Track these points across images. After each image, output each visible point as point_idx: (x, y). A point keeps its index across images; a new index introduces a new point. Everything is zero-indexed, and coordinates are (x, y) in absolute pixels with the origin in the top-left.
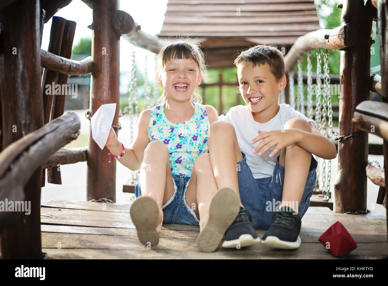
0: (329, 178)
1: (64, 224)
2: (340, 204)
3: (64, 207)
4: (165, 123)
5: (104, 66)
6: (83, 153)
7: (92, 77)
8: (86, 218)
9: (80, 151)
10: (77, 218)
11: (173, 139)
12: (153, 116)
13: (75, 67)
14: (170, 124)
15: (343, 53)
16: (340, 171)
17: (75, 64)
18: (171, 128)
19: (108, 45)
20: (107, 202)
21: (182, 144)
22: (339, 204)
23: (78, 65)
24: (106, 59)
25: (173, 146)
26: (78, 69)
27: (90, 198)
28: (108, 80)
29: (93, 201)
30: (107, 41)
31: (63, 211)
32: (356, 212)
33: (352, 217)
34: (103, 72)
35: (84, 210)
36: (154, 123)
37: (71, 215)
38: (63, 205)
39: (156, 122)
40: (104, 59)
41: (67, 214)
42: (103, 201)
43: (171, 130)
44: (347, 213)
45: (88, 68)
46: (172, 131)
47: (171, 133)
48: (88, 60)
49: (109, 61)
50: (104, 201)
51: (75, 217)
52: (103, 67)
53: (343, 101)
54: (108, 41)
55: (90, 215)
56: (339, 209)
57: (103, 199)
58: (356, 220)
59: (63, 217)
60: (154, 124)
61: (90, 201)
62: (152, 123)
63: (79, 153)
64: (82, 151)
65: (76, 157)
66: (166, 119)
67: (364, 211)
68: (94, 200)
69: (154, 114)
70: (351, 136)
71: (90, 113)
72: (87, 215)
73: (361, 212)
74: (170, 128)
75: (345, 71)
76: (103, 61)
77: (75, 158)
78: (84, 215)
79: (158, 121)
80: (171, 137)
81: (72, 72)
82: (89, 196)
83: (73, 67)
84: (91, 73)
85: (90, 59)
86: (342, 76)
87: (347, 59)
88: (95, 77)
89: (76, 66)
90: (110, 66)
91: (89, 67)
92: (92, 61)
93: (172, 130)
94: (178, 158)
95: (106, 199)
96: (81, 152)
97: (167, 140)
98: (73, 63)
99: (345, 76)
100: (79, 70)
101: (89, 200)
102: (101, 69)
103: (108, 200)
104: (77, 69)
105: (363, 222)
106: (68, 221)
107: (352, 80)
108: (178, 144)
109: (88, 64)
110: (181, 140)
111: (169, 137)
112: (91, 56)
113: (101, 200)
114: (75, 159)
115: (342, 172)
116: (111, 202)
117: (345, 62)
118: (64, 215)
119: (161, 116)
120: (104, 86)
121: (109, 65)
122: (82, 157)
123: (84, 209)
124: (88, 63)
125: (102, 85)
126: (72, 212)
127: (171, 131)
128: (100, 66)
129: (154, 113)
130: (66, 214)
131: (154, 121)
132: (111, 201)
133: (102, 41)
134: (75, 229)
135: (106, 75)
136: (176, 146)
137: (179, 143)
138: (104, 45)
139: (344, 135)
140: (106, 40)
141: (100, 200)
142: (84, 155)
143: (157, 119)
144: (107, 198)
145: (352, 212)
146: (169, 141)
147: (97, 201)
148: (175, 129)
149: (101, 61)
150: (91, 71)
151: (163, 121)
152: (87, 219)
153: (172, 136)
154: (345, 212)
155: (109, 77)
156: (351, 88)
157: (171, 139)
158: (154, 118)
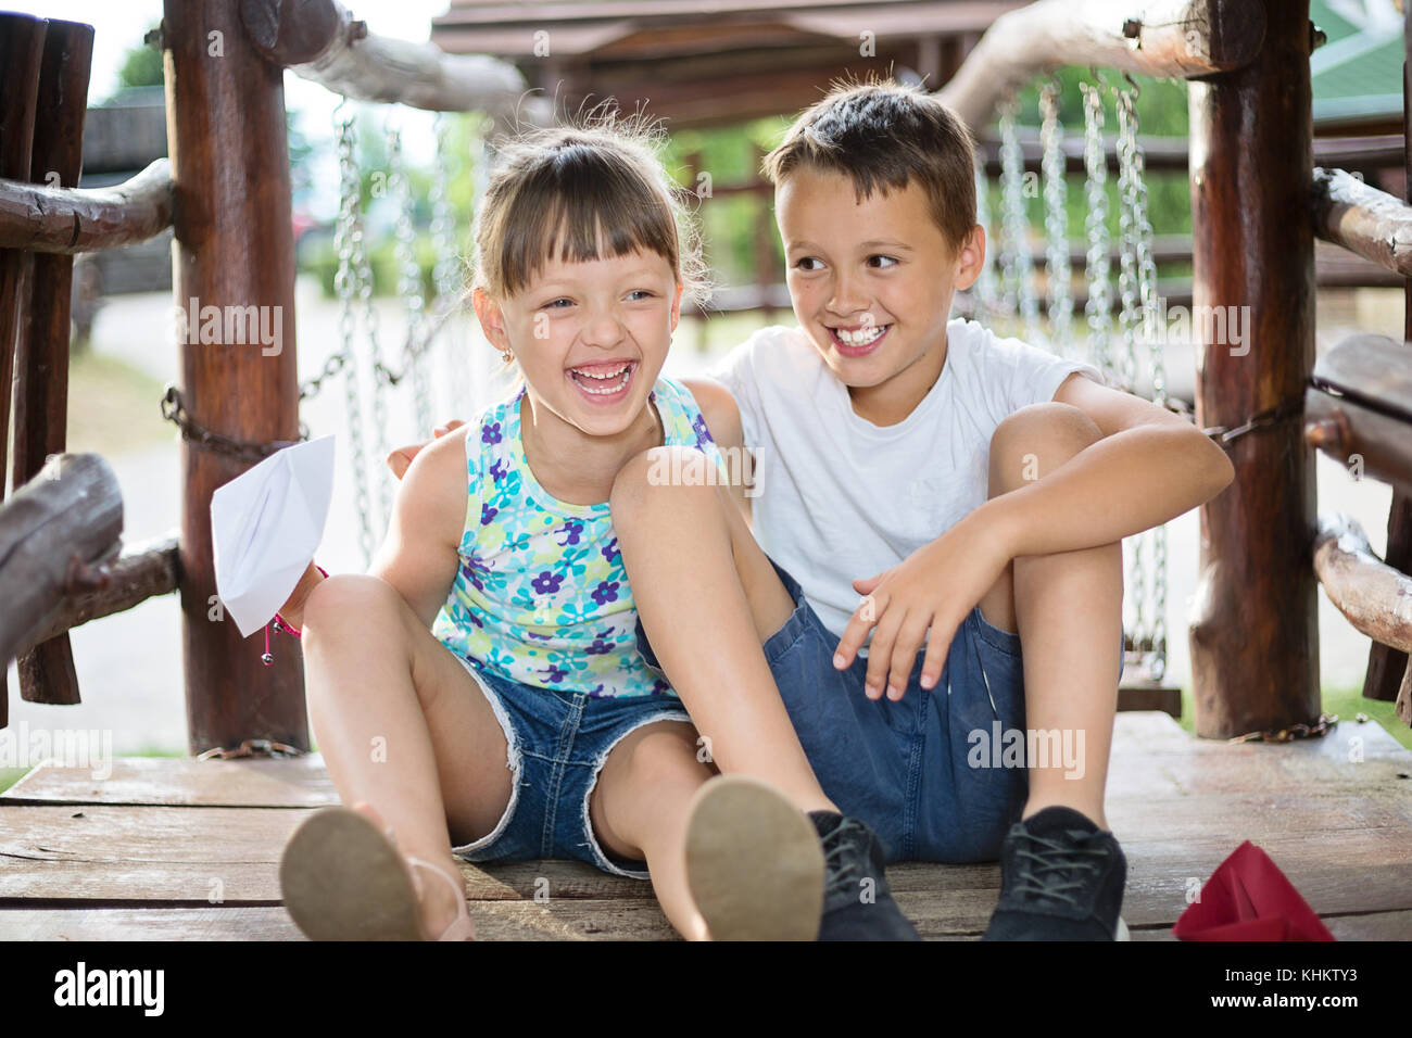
0: (1160, 591)
1: (94, 895)
2: (1217, 704)
3: (97, 800)
4: (539, 509)
5: (224, 199)
6: (160, 562)
7: (175, 245)
8: (189, 854)
9: (146, 556)
10: (151, 855)
11: (580, 570)
12: (479, 485)
13: (98, 221)
14: (564, 510)
15: (1199, 92)
16: (1211, 571)
17: (99, 205)
18: (568, 526)
19: (234, 110)
20: (274, 753)
21: (618, 580)
22: (1211, 702)
23: (112, 206)
24: (228, 172)
25: (580, 597)
26: (114, 226)
27: (204, 742)
28: (245, 256)
29: (218, 756)
30: (228, 95)
31: (93, 817)
32: (1282, 735)
33: (1270, 759)
34: (221, 225)
35: (180, 809)
36: (489, 515)
37: (124, 839)
38: (94, 788)
39: (495, 512)
40: (223, 169)
41: (107, 833)
42: (257, 754)
43: (569, 532)
44: (1247, 741)
45: (155, 213)
46: (574, 539)
47: (568, 546)
48: (156, 176)
49: (241, 178)
50: (260, 753)
51: (141, 849)
52: (217, 202)
53: (1211, 289)
54: (232, 95)
55: (206, 831)
56: (1214, 720)
57: (257, 743)
58: (1287, 772)
59: (90, 858)
60: (485, 521)
61: (203, 757)
62: (480, 515)
63: (143, 564)
64: (154, 555)
65: (134, 586)
66: (540, 495)
67: (1311, 727)
68: (219, 750)
69: (481, 475)
70: (1251, 431)
71: (177, 393)
72: (189, 835)
73: (1301, 731)
74: (563, 527)
75: (1211, 166)
76: (215, 181)
77: (130, 590)
78: (178, 838)
79: (503, 505)
80: (568, 564)
81: (89, 240)
82: (200, 733)
83: (90, 222)
84: (170, 231)
85: (163, 170)
86: (1202, 188)
87: (1219, 116)
88: (190, 245)
89: (104, 214)
90: (248, 197)
91: (161, 209)
92: (172, 181)
93: (574, 529)
94: (599, 636)
95: (267, 745)
96: (153, 561)
97: (553, 575)
98: (89, 205)
99: (1214, 188)
100: (116, 230)
101: (197, 750)
102: (212, 216)
103: (278, 746)
104: (110, 228)
105: (1317, 779)
106: (111, 874)
107: (1244, 200)
108: (603, 586)
109: (155, 196)
110: (612, 565)
111: (557, 565)
112: (167, 156)
113: (250, 752)
114: (128, 594)
115: (1217, 574)
116: (292, 755)
117: (1210, 129)
118: (95, 840)
119: (517, 481)
120: (229, 284)
121: (243, 195)
122: (157, 581)
123: (179, 802)
124: (153, 189)
125: (222, 281)
126: (128, 821)
127: (569, 537)
128: (207, 202)
129: (479, 470)
130: (104, 839)
131: (485, 506)
132: (289, 749)
133: (210, 97)
134: (141, 924)
135: (233, 235)
136: (594, 595)
137: (605, 579)
138: (218, 112)
139: (1221, 425)
140: (224, 93)
141: (244, 748)
142: (168, 571)
143: (501, 499)
144: (272, 741)
145: (1266, 734)
146: (560, 578)
147: (232, 753)
148: (585, 527)
149: (211, 178)
150: (171, 222)
151: (530, 502)
152: (193, 858)
153: (572, 558)
154: (1237, 734)
155: (246, 243)
156: (1240, 235)
157: (569, 570)
158: (487, 491)
